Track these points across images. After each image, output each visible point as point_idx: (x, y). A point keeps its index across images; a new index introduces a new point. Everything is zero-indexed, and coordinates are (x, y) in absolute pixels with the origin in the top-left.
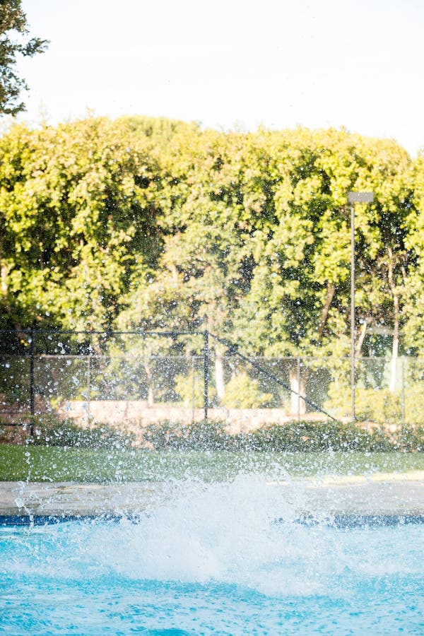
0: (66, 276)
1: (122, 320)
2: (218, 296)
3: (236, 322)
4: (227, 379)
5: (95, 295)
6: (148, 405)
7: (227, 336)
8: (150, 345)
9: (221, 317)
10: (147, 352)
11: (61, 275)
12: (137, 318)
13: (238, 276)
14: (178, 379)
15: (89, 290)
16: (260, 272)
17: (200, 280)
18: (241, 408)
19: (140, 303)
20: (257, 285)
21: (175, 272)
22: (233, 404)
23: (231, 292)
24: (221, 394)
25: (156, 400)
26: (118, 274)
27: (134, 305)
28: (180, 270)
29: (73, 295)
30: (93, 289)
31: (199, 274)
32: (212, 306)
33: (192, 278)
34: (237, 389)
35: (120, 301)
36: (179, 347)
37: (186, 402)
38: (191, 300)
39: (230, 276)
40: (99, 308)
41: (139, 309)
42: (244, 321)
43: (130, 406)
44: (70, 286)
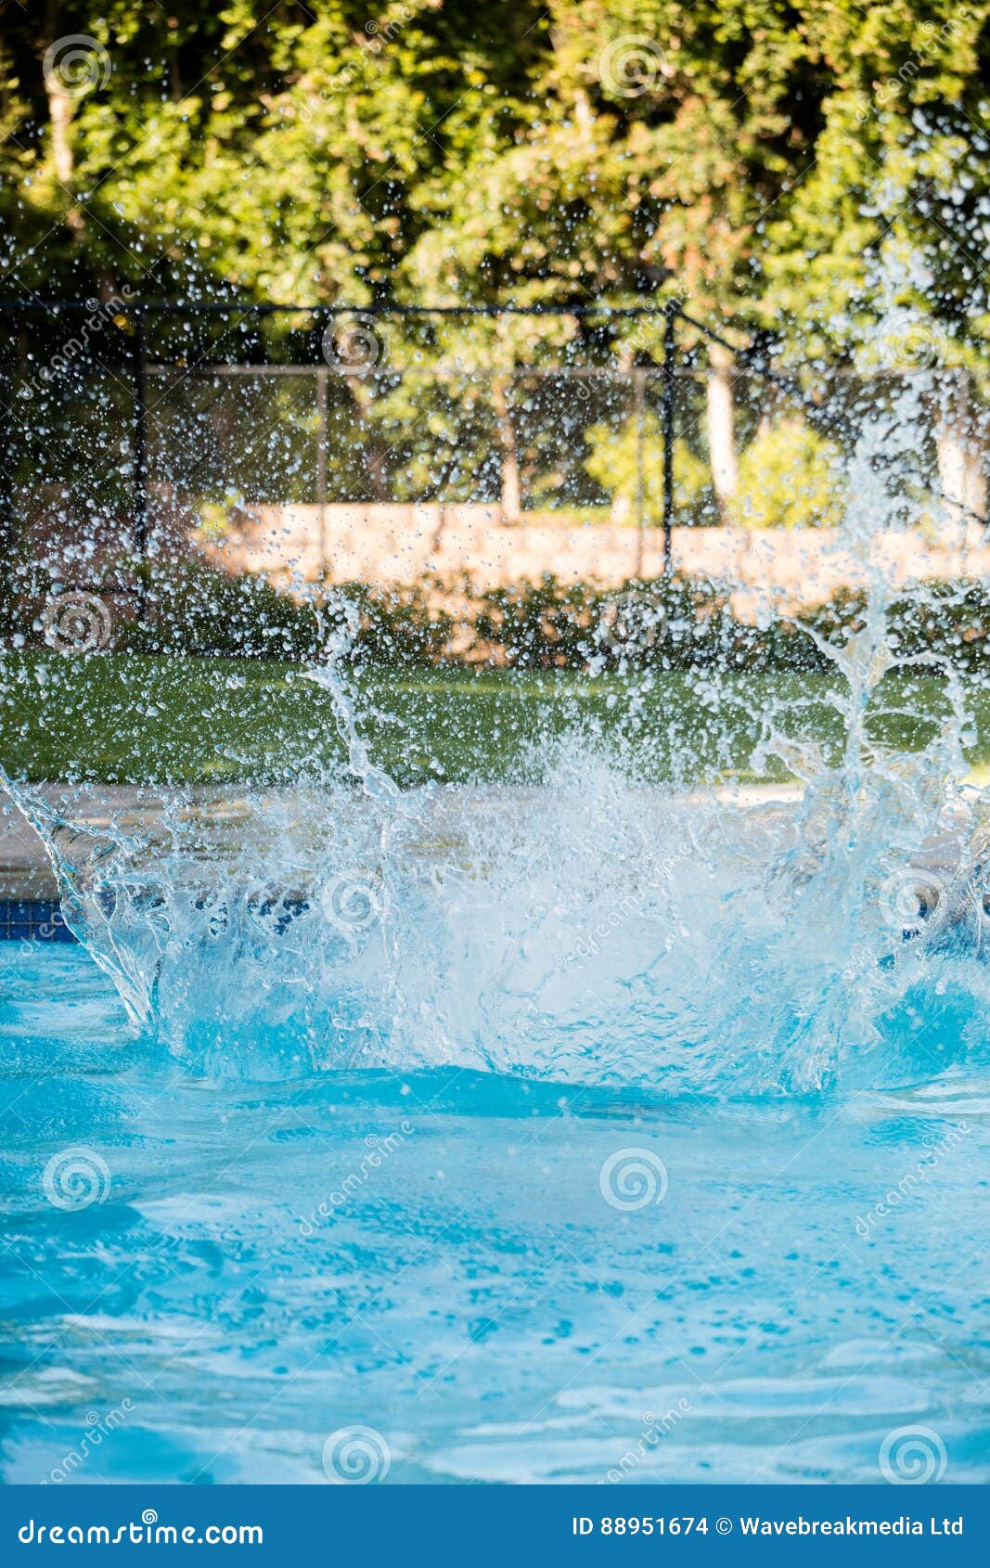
0: (255, 126)
1: (425, 259)
2: (718, 183)
3: (774, 265)
4: (744, 437)
5: (339, 180)
6: (503, 513)
7: (745, 306)
8: (511, 333)
9: (727, 246)
10: (502, 358)
11: (240, 120)
12: (472, 252)
13: (778, 124)
14: (598, 434)
15: (323, 167)
16: (845, 108)
17: (665, 133)
18: (790, 525)
19: (477, 208)
20: (836, 149)
21: (583, 111)
22: (763, 512)
23: (755, 173)
24: (726, 485)
25: (526, 504)
26: (411, 117)
27: (460, 212)
28: (601, 105)
29: (277, 184)
30: (335, 162)
31: (662, 114)
32: (700, 214)
33: (638, 129)
34: (775, 468)
35: (418, 200)
36: (597, 342)
37: (622, 507)
38: (634, 199)
39: (755, 124)
40: (353, 222)
41: (475, 226)
42: (797, 260)
43: (449, 519)
44: (266, 156)
